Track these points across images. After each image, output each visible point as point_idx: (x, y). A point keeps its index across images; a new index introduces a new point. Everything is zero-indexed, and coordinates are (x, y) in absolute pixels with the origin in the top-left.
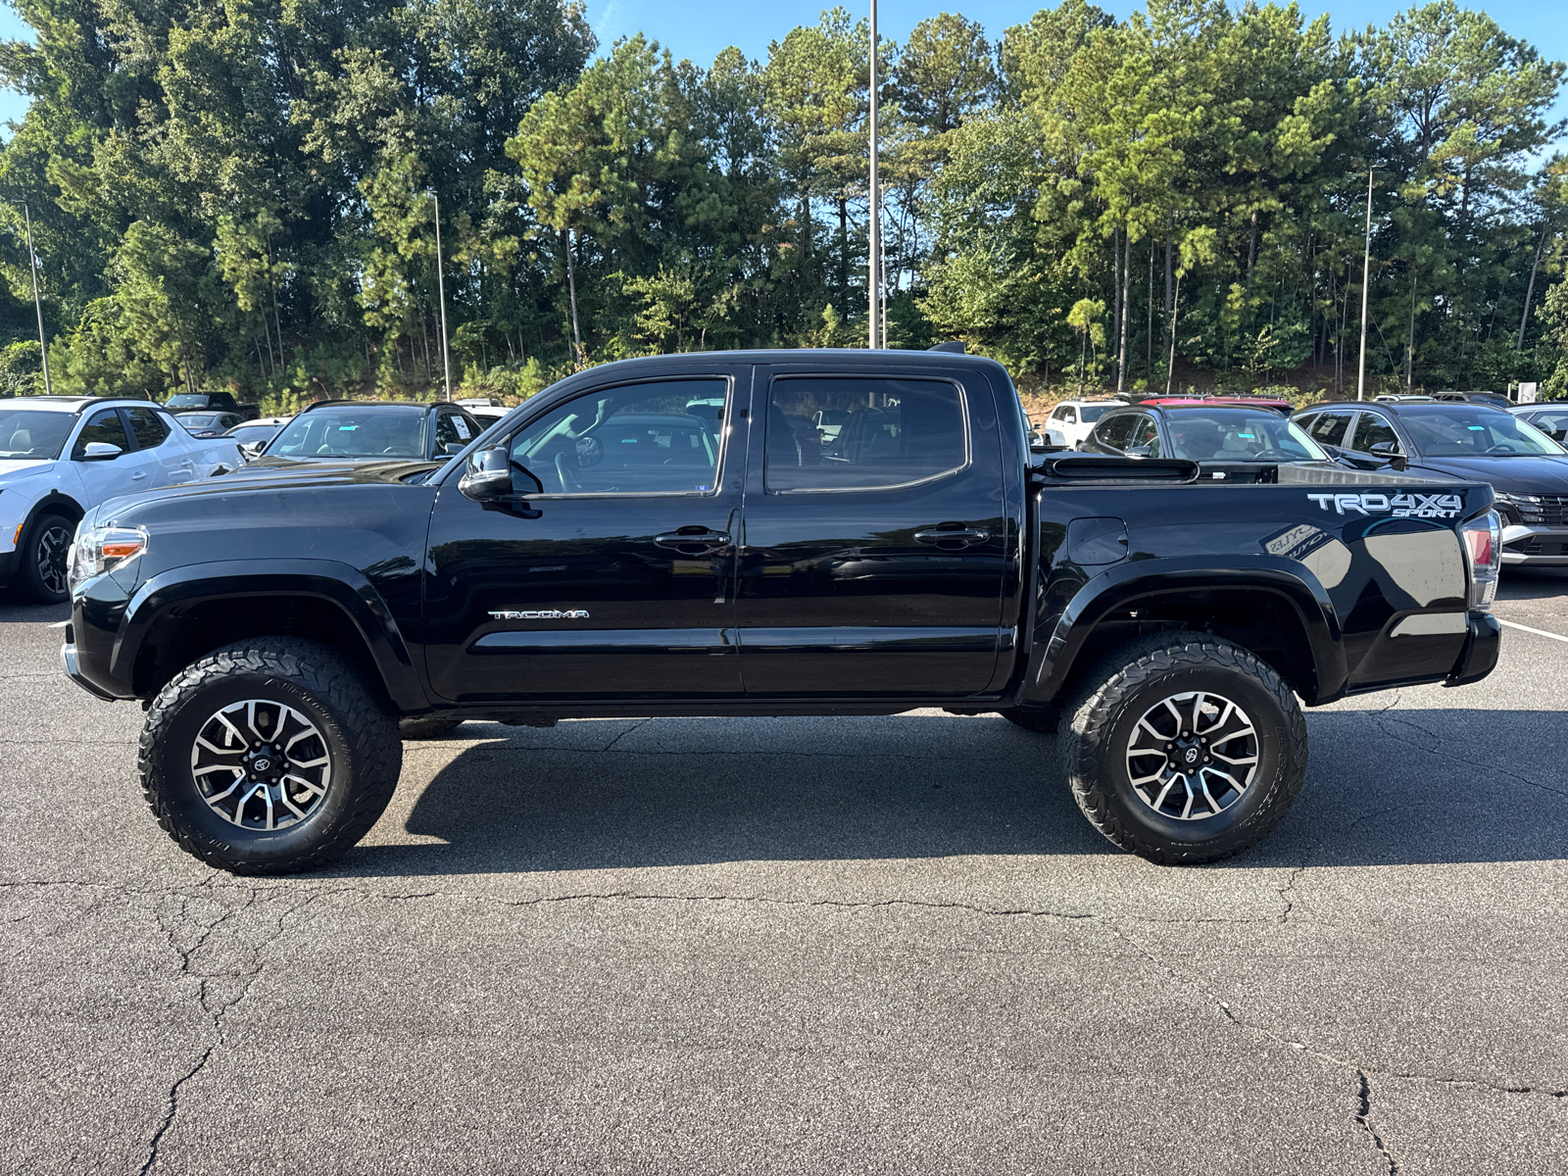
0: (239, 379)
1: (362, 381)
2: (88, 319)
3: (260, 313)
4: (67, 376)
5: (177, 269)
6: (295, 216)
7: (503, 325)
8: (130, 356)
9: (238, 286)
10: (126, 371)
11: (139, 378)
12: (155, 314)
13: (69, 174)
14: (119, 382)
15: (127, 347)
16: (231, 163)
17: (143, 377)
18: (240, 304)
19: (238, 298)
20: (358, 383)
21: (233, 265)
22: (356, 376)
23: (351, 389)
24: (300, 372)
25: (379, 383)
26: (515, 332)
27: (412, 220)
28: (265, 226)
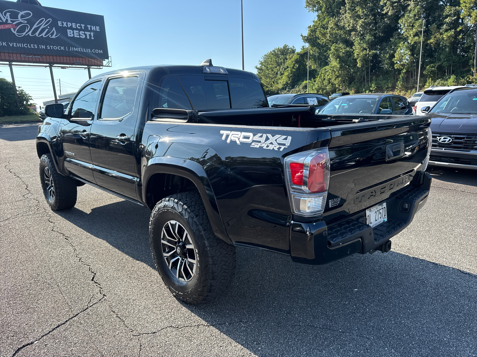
0: (356, 88)
1: (392, 87)
2: (321, 73)
3: (364, 67)
4: (313, 90)
5: (343, 56)
6: (379, 35)
7: (445, 64)
8: (329, 83)
9: (358, 60)
10: (327, 88)
11: (330, 89)
12: (335, 71)
13: (321, 33)
14: (325, 91)
15: (329, 81)
16: (360, 22)
17: (331, 89)
18: (358, 65)
19: (358, 63)
20: (391, 88)
21: (358, 53)
22: (390, 85)
23: (388, 90)
24: (373, 85)
25: (397, 87)
26: (450, 66)
27: (415, 30)
28: (369, 40)
